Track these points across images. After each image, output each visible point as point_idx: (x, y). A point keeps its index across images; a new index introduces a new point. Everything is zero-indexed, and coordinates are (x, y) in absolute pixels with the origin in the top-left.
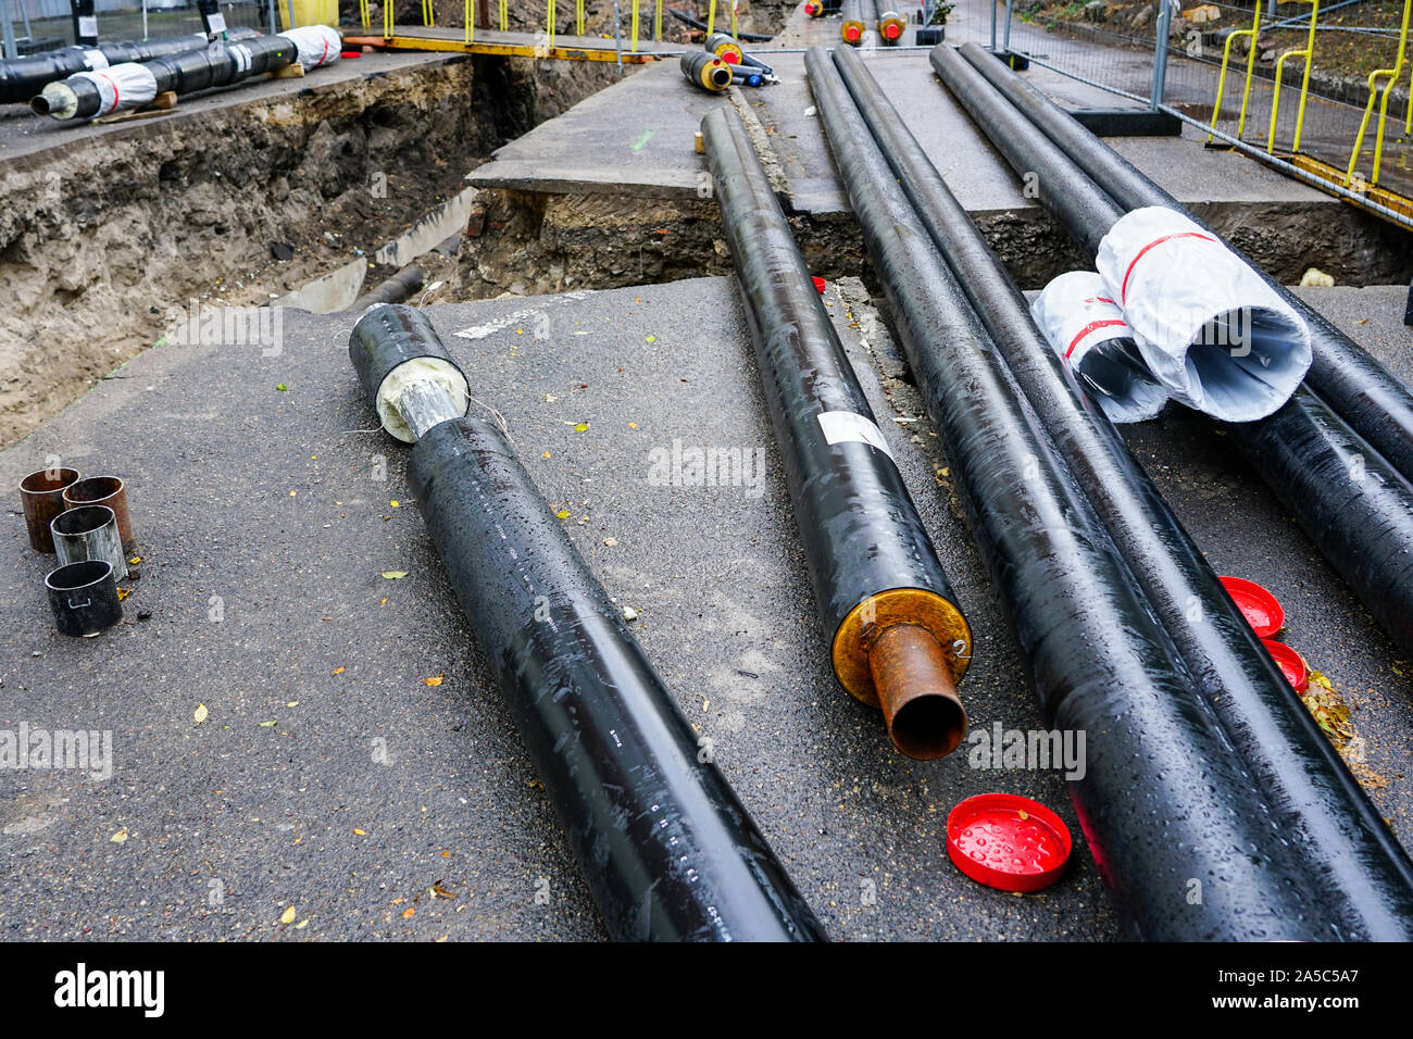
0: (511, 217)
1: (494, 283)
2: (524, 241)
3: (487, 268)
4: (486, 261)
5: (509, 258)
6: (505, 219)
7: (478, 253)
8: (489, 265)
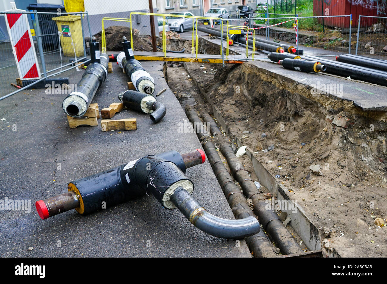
0: (357, 120)
1: (355, 144)
2: (362, 128)
3: (352, 139)
4: (351, 136)
5: (357, 134)
6: (355, 121)
7: (347, 134)
8: (352, 138)
